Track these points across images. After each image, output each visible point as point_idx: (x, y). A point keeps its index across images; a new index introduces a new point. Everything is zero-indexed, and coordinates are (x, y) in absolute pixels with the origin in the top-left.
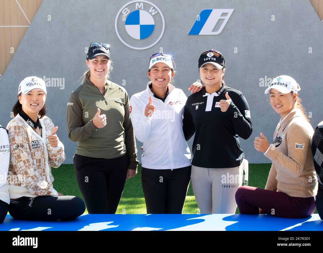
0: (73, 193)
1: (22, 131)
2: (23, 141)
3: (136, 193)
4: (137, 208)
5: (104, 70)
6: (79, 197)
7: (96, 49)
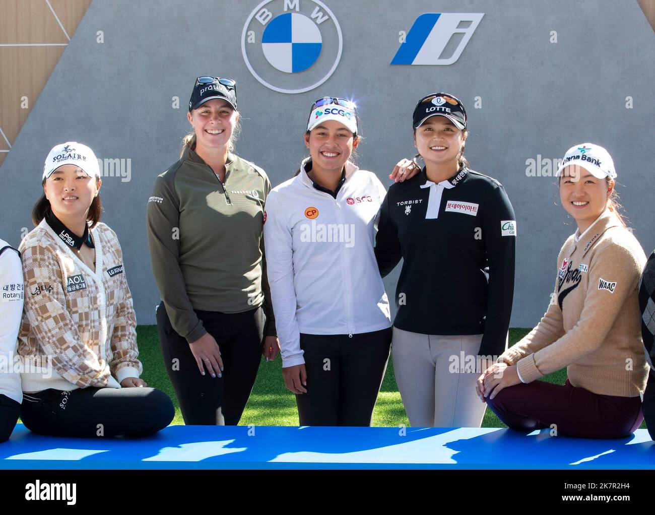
0: (153, 383)
1: (49, 258)
2: (50, 278)
3: (281, 385)
4: (283, 415)
5: (223, 131)
6: (165, 392)
7: (207, 89)
